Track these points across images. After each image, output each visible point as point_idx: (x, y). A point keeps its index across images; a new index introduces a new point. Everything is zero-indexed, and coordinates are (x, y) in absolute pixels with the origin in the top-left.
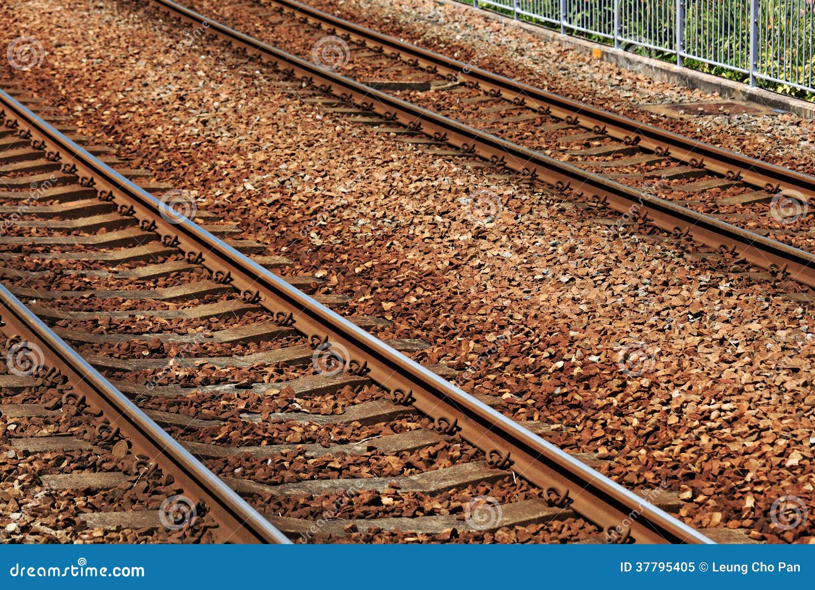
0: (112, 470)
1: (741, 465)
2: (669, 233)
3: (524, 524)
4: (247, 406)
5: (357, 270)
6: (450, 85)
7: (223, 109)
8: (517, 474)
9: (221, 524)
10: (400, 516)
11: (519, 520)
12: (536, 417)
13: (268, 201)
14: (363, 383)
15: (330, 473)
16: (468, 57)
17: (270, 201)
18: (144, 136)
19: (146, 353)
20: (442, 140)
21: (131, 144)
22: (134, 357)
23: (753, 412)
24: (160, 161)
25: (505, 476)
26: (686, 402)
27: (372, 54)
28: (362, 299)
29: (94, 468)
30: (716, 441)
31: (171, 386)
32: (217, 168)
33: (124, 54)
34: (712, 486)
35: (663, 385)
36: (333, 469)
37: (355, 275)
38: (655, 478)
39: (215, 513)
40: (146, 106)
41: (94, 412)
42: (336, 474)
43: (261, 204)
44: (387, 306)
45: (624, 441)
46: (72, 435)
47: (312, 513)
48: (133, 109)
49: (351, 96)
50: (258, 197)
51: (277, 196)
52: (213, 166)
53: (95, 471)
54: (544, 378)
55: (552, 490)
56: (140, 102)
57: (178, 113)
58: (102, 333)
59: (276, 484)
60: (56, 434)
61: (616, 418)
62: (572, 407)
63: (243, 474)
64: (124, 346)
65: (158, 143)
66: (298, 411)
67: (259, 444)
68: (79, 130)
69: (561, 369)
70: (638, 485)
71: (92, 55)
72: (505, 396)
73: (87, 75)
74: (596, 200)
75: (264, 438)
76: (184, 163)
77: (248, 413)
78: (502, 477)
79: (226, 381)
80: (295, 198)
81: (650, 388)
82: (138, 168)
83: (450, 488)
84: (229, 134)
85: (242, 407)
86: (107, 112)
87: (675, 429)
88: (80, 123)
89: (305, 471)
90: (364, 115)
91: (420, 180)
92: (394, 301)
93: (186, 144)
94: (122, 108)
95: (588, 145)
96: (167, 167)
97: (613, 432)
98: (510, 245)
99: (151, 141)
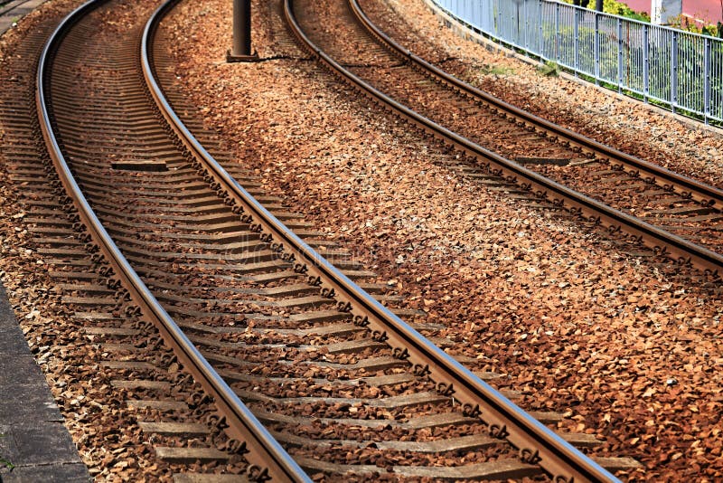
0: (163, 380)
1: (613, 396)
2: (675, 261)
3: (442, 426)
4: (287, 355)
5: (418, 279)
6: (586, 161)
7: (378, 172)
8: (455, 400)
9: (219, 409)
10: (358, 418)
11: (439, 423)
12: (493, 370)
13: (378, 234)
14: (381, 347)
15: (323, 394)
16: (615, 141)
17: (381, 234)
18: (307, 190)
19: (232, 324)
20: (542, 197)
21: (296, 195)
22: (222, 326)
23: (639, 366)
24: (312, 207)
25: (446, 400)
26: (598, 359)
27: (538, 137)
28: (413, 298)
29: (152, 379)
30: (604, 382)
31: (239, 343)
32: (351, 212)
33: (322, 131)
34: (588, 409)
35: (588, 349)
36: (325, 391)
37: (416, 283)
38: (553, 405)
39: (218, 403)
40: (319, 169)
41: (167, 349)
42: (327, 394)
43: (373, 237)
44: (427, 302)
45: (545, 384)
46: (145, 361)
47: (294, 413)
48: (308, 171)
49: (489, 165)
50: (373, 232)
51: (388, 231)
52: (349, 210)
53: (152, 380)
54: (512, 346)
55: (468, 405)
56: (316, 166)
57: (343, 173)
58: (207, 311)
59: (280, 397)
60: (135, 360)
61: (546, 369)
62: (521, 363)
63: (259, 391)
64: (217, 319)
65: (316, 194)
66: (324, 361)
67: (283, 377)
68: (263, 186)
69: (524, 340)
70: (539, 409)
71: (297, 133)
72: (478, 357)
73: (286, 147)
74: (634, 239)
75: (287, 373)
76: (329, 209)
77: (286, 360)
78: (444, 401)
79: (281, 342)
80: (399, 232)
81: (578, 351)
82: (295, 212)
83: (405, 406)
84: (373, 189)
85: (283, 355)
86: (288, 173)
87: (581, 375)
88: (264, 181)
89: (305, 391)
90: (492, 179)
91: (497, 221)
92: (435, 299)
93: (337, 195)
94: (301, 170)
95: (672, 207)
96: (317, 212)
97: (539, 378)
98: (538, 263)
99: (312, 193)
